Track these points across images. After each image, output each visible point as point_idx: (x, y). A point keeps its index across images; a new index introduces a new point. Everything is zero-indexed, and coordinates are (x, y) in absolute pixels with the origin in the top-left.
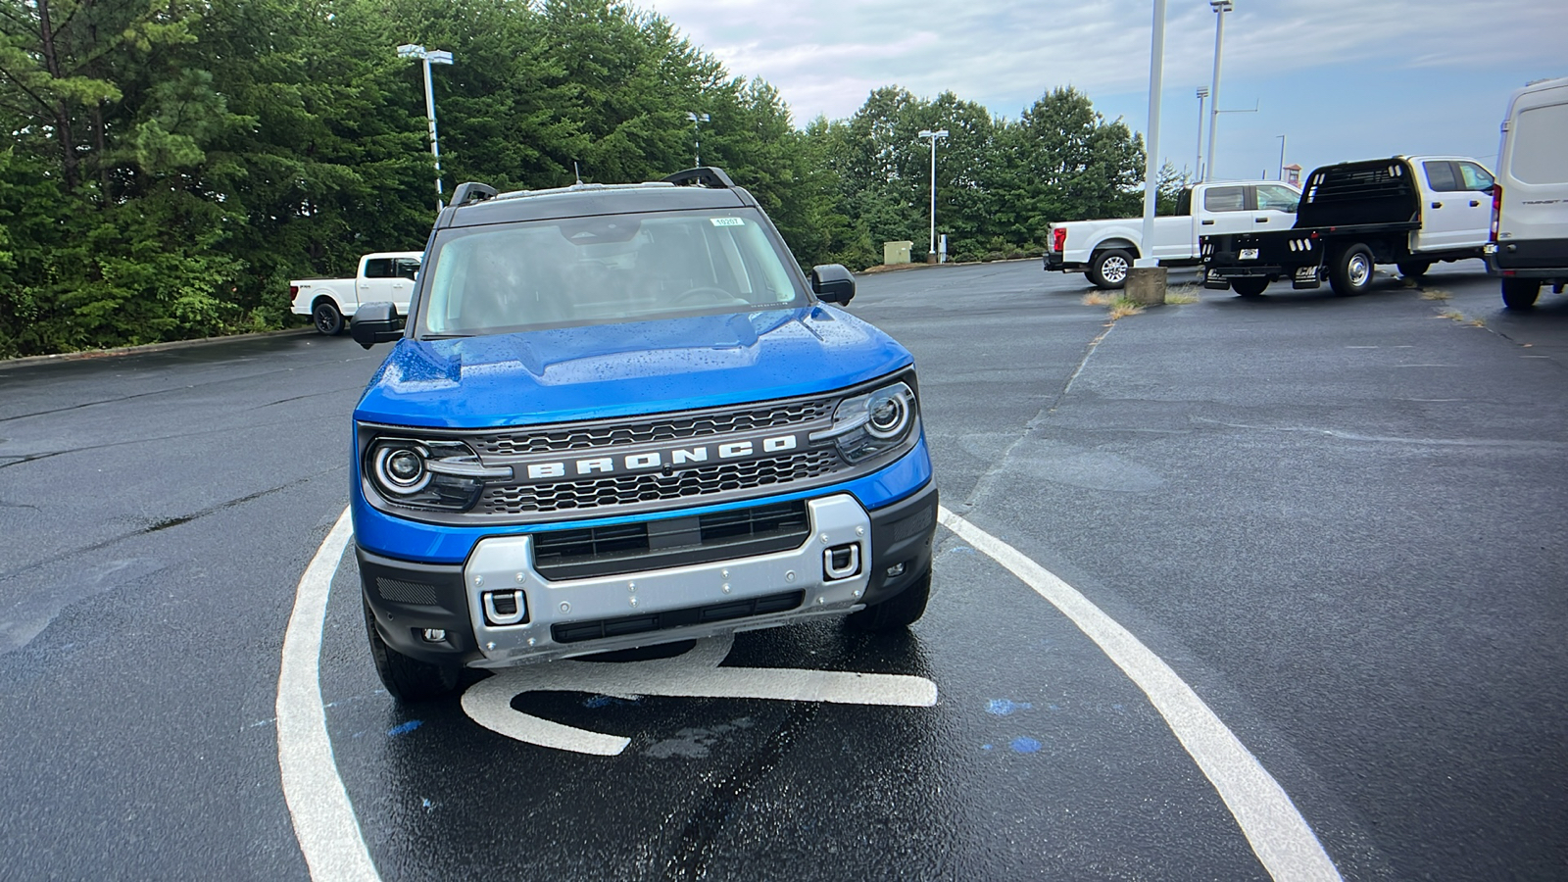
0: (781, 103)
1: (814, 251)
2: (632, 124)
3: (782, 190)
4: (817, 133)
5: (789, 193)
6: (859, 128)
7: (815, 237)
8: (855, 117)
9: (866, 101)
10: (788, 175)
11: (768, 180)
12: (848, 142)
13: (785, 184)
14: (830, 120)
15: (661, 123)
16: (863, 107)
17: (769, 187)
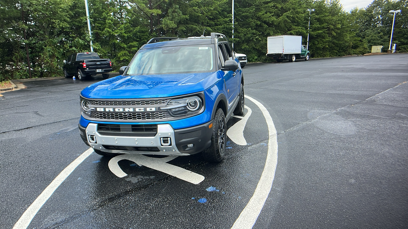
0: (339, 5)
1: (346, 48)
2: (288, 13)
3: (337, 31)
4: (354, 13)
5: (339, 31)
6: (369, 10)
7: (347, 44)
8: (368, 7)
9: (372, 2)
10: (339, 26)
11: (332, 28)
12: (364, 15)
13: (338, 29)
14: (359, 8)
15: (298, 13)
16: (371, 4)
17: (332, 30)
